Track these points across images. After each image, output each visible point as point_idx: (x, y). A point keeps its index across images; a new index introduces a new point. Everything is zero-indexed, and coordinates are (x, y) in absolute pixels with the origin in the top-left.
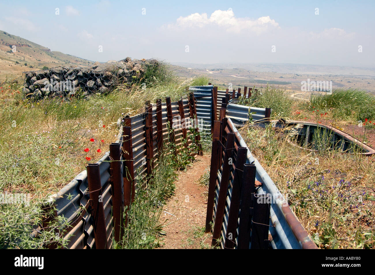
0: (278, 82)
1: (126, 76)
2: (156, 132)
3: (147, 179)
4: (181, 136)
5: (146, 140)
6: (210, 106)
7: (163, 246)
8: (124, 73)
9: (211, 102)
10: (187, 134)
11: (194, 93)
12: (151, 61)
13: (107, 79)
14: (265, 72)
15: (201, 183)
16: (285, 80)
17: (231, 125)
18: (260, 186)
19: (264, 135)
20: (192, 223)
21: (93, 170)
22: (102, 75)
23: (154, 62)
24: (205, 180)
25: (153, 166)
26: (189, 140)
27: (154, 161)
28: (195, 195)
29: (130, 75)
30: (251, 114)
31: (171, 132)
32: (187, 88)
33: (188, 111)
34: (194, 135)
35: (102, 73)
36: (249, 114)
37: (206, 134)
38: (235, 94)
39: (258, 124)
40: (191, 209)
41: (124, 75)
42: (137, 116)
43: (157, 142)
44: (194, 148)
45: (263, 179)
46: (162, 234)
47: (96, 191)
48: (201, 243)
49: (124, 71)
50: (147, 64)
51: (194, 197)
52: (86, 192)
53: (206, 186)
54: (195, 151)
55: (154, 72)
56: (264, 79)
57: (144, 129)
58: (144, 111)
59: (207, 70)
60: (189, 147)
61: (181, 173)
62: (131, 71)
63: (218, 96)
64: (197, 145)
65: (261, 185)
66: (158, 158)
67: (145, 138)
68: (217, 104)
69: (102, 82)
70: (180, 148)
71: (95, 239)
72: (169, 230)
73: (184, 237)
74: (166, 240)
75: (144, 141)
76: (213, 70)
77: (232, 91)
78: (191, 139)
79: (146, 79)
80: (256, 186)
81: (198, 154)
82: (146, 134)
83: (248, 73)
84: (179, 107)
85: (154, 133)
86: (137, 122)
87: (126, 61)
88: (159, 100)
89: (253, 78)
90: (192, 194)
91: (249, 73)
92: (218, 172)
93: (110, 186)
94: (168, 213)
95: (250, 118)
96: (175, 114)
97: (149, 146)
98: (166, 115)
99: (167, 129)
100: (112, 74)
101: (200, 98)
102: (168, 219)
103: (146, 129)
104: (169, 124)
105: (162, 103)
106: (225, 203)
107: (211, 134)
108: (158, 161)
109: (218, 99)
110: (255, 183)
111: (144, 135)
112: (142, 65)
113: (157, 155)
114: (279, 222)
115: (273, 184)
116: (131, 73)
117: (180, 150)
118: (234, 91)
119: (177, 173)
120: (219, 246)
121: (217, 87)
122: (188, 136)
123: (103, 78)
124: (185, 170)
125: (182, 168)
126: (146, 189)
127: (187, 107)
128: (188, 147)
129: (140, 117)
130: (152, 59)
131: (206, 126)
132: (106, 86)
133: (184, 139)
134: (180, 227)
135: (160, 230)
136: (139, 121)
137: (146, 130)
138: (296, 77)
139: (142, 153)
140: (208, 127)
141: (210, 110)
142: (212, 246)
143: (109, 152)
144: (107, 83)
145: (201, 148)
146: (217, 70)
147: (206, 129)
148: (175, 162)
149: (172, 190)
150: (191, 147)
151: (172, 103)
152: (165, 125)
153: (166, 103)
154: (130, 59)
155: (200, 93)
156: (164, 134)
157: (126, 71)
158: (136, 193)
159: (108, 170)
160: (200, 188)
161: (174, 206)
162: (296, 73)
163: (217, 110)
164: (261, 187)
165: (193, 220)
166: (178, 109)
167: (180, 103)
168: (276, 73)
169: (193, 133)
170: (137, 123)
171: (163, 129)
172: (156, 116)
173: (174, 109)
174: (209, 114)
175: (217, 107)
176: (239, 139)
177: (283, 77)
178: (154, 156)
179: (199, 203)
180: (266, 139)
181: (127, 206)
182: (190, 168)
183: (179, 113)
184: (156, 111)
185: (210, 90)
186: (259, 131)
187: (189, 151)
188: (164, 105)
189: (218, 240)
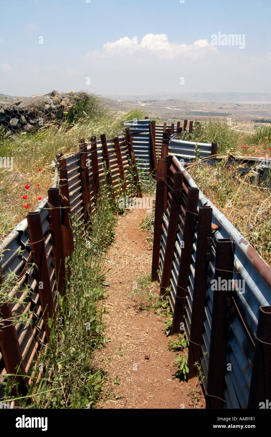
0: (217, 113)
1: (54, 112)
2: (92, 173)
3: (85, 226)
4: (118, 177)
5: (81, 183)
6: (147, 142)
7: (106, 298)
8: (51, 109)
9: (148, 138)
10: (125, 175)
11: (130, 129)
12: (80, 94)
13: (33, 115)
14: (202, 102)
15: (142, 228)
16: (225, 111)
17: (177, 163)
18: (216, 230)
19: (215, 174)
20: (137, 272)
21: (33, 219)
22: (27, 112)
23: (83, 95)
24: (147, 224)
25: (90, 211)
26: (127, 181)
27: (91, 206)
28: (137, 241)
29: (57, 111)
30: (198, 150)
31: (107, 173)
32: (122, 124)
33: (125, 149)
34: (132, 175)
35: (26, 109)
36: (197, 151)
37: (144, 174)
38: (174, 128)
39: (206, 161)
40: (134, 257)
41: (51, 110)
42: (72, 156)
43: (93, 185)
44: (133, 189)
45: (220, 222)
46: (105, 285)
47: (38, 242)
48: (148, 293)
49: (51, 107)
50: (75, 97)
51: (136, 243)
52: (28, 243)
53: (148, 231)
54: (134, 193)
55: (84, 106)
56: (201, 111)
57: (79, 170)
58: (78, 151)
59: (139, 102)
60: (128, 189)
61: (120, 217)
62: (59, 106)
63: (156, 131)
64: (135, 186)
65: (218, 228)
66: (95, 203)
67: (80, 181)
68: (156, 141)
69: (27, 119)
70: (118, 190)
71: (39, 294)
72: (112, 280)
73: (128, 287)
74: (109, 291)
75: (79, 184)
76: (145, 102)
77: (171, 125)
78: (129, 180)
79: (75, 114)
80: (213, 229)
81: (137, 196)
82: (82, 176)
83: (184, 104)
84: (114, 145)
85: (90, 174)
86: (72, 163)
87: (53, 94)
88: (94, 138)
89: (190, 110)
90: (134, 240)
91: (186, 104)
92: (164, 215)
93: (50, 236)
94: (109, 262)
95: (197, 155)
96: (111, 152)
97: (85, 190)
98: (102, 154)
99: (103, 169)
100: (38, 110)
101: (136, 133)
102: (110, 269)
103: (81, 170)
104: (105, 164)
105: (97, 141)
106: (173, 249)
107: (150, 174)
108: (95, 205)
109: (156, 134)
110: (212, 227)
111: (79, 177)
112: (70, 99)
113: (94, 199)
114: (244, 268)
115: (233, 227)
116: (58, 108)
117: (118, 192)
118: (173, 125)
119: (115, 217)
120: (168, 295)
121: (155, 122)
122: (126, 176)
123: (28, 115)
124: (124, 214)
125: (121, 213)
126: (84, 237)
127: (123, 144)
128: (126, 189)
129: (74, 158)
130: (80, 92)
131: (144, 165)
132: (32, 124)
133: (122, 180)
134: (123, 276)
135: (103, 281)
136: (74, 162)
137: (82, 172)
138: (237, 107)
139: (79, 197)
140: (147, 166)
141: (148, 147)
142: (160, 295)
143: (47, 198)
144: (33, 120)
145: (140, 189)
146: (149, 102)
147: (144, 169)
148: (113, 206)
149: (112, 236)
150: (130, 188)
151: (108, 141)
152: (101, 165)
153: (100, 141)
154: (56, 93)
155: (137, 129)
156: (100, 175)
157: (53, 106)
158: (75, 242)
159: (48, 218)
160: (142, 233)
161: (115, 254)
162: (236, 103)
163: (156, 147)
164: (218, 231)
165: (137, 268)
166: (114, 147)
167: (116, 140)
168: (215, 103)
169: (131, 174)
170: (71, 165)
171: (99, 170)
172: (91, 156)
173: (110, 147)
174: (147, 151)
175: (156, 144)
176: (187, 179)
177: (223, 107)
178: (91, 199)
179: (143, 249)
180: (218, 177)
181: (69, 256)
182: (130, 212)
183: (115, 151)
184: (91, 150)
185: (148, 125)
186: (209, 169)
187: (127, 193)
188: (99, 143)
189: (168, 289)
